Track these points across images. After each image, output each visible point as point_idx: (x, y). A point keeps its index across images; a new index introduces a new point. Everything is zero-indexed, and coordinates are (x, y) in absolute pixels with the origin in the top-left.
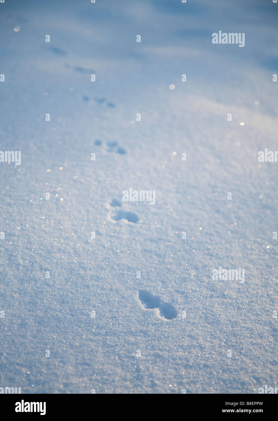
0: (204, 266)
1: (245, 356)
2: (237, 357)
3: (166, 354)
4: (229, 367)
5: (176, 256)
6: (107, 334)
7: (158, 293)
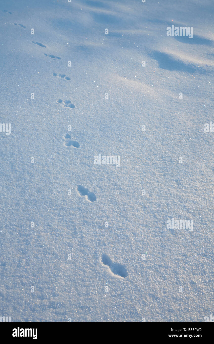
0: (111, 172)
1: (129, 221)
2: (125, 222)
3: (89, 220)
4: (121, 227)
5: (97, 166)
6: (60, 210)
7: (88, 187)
